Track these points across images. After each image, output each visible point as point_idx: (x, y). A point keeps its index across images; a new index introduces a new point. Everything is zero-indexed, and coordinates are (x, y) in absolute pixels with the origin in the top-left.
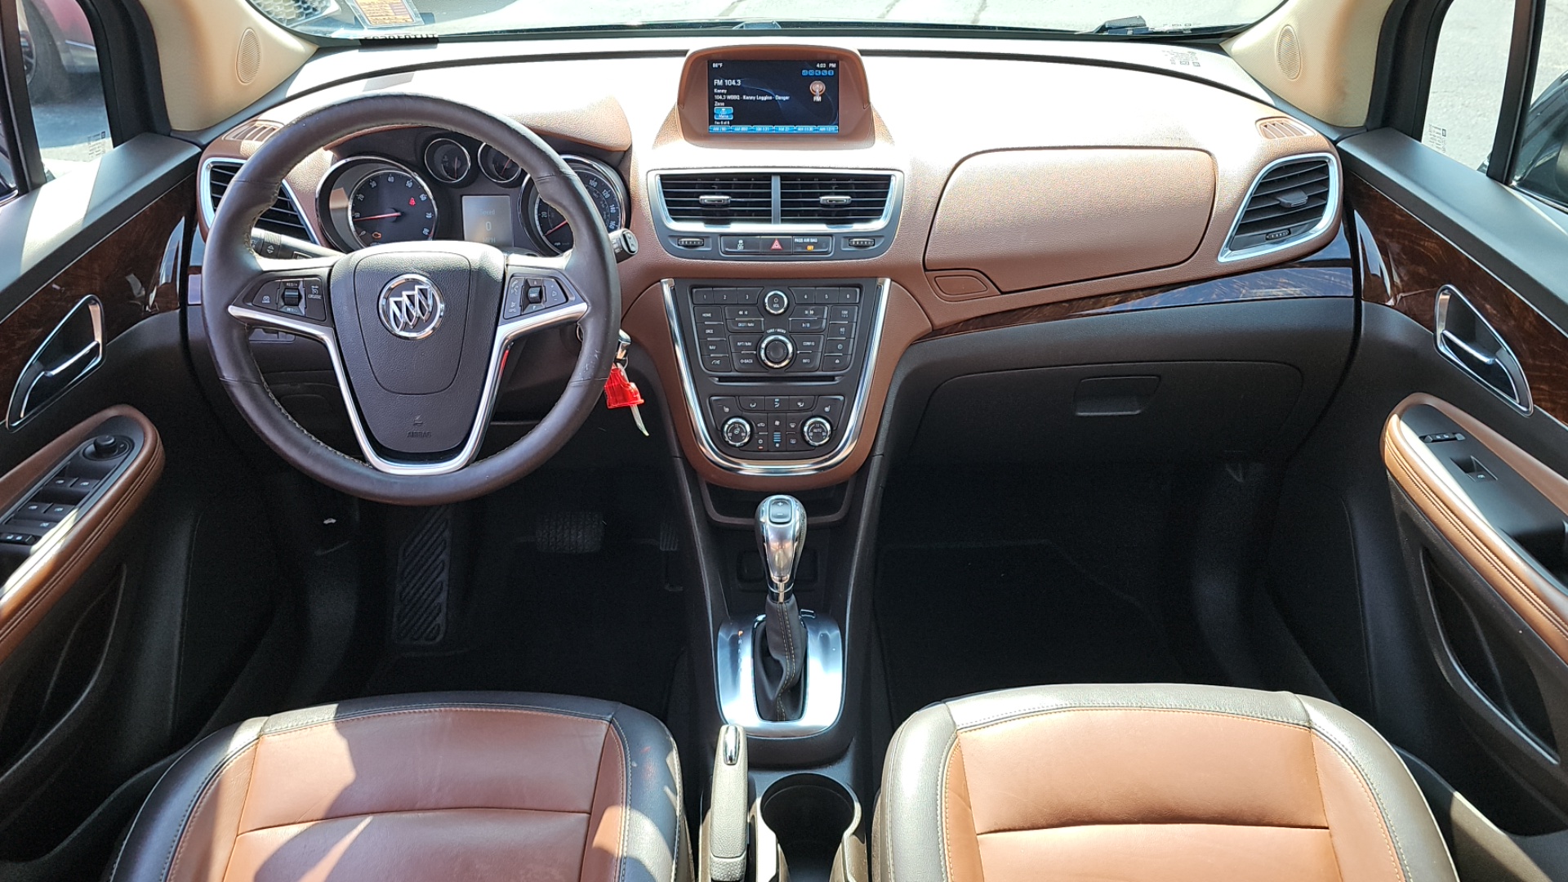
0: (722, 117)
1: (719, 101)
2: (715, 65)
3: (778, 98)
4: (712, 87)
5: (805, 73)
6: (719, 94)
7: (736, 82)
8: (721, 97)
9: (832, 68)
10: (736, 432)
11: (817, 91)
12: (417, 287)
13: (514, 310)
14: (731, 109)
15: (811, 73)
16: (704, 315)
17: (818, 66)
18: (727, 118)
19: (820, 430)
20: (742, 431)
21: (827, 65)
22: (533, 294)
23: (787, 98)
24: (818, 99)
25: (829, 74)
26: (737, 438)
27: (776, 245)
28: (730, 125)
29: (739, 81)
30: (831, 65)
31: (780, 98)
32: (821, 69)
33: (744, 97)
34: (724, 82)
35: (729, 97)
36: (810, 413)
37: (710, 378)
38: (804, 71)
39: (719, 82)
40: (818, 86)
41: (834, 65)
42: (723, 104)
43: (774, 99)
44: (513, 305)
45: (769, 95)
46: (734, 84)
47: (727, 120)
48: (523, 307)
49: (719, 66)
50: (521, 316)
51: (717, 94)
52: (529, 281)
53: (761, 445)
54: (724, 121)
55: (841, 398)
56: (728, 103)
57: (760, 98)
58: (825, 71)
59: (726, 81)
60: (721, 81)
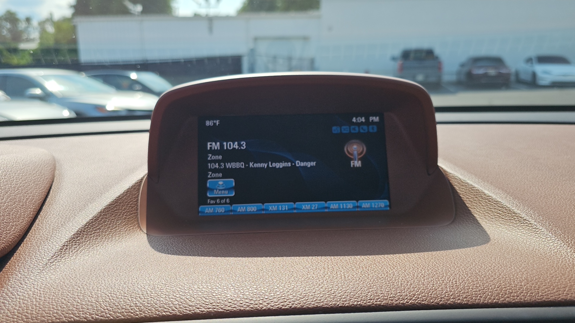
0: (216, 194)
1: (215, 171)
2: (209, 123)
3: (299, 164)
4: (203, 152)
5: (335, 130)
6: (215, 161)
7: (239, 145)
8: (217, 166)
9: (373, 123)
11: (355, 153)
14: (232, 182)
15: (345, 129)
17: (354, 120)
18: (226, 194)
21: (367, 119)
23: (314, 164)
24: (357, 164)
25: (371, 131)
28: (231, 204)
29: (244, 143)
30: (371, 119)
31: (302, 164)
32: (359, 124)
33: (251, 164)
34: (222, 146)
35: (229, 165)
38: (334, 128)
39: (216, 146)
40: (355, 147)
41: (376, 119)
42: (221, 175)
43: (294, 166)
45: (287, 161)
46: (236, 147)
47: (226, 198)
49: (215, 124)
51: (212, 161)
54: (221, 198)
56: (227, 173)
57: (274, 165)
58: (365, 127)
59: (225, 143)
60: (218, 143)
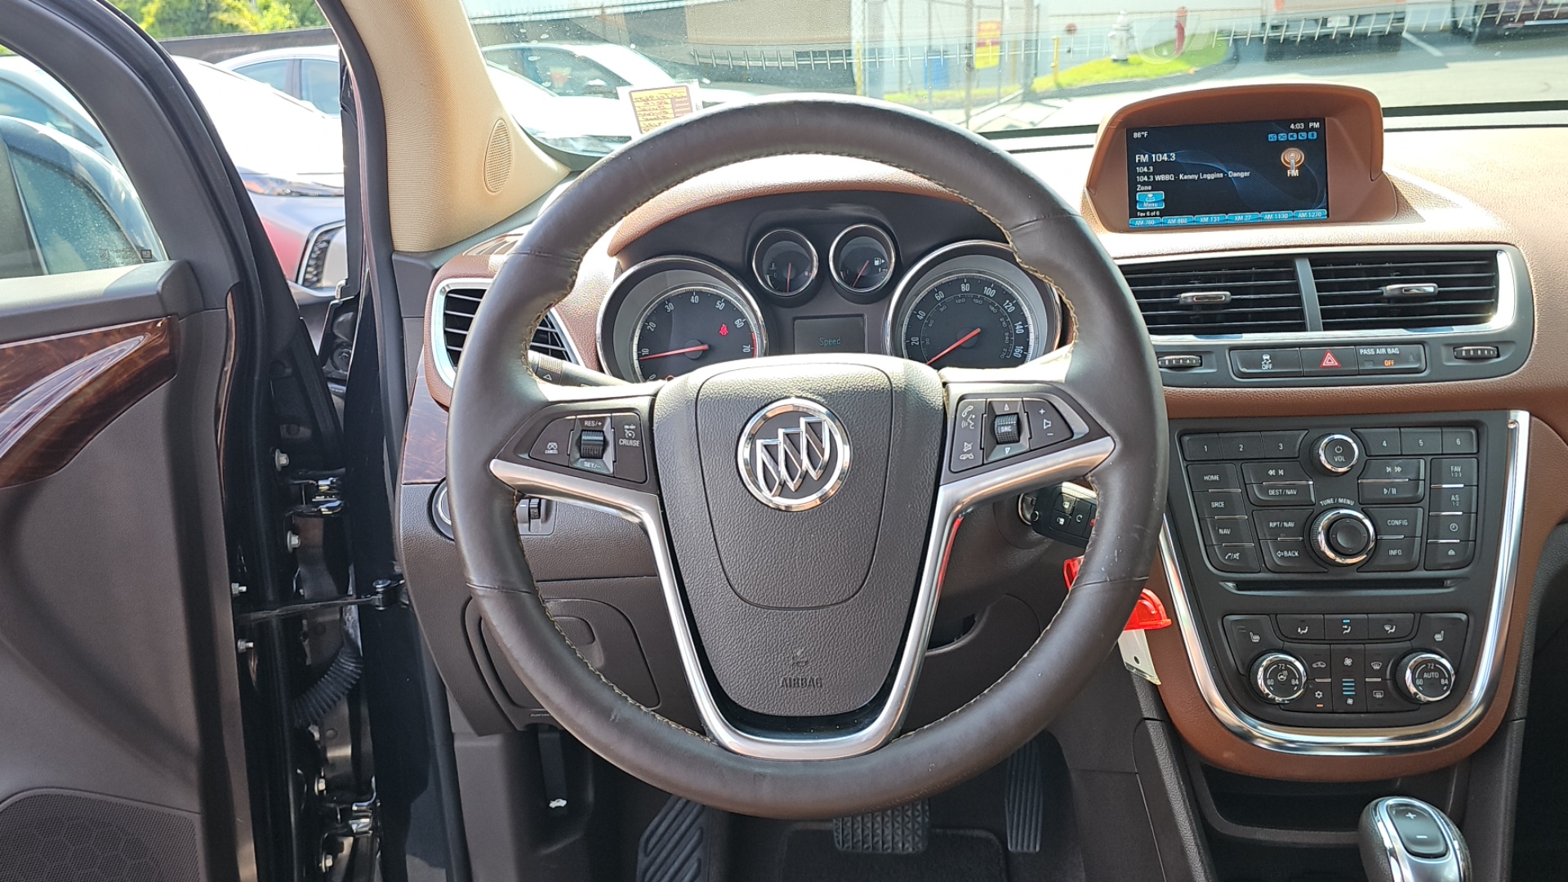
0: (1146, 206)
1: (1144, 183)
2: (1136, 135)
3: (1232, 174)
4: (1132, 165)
5: (1272, 137)
6: (1144, 174)
7: (1169, 157)
8: (1146, 179)
9: (1313, 129)
10: (1282, 677)
11: (1293, 161)
12: (803, 421)
13: (971, 456)
14: (1161, 195)
15: (1282, 137)
16: (1206, 478)
17: (1292, 127)
18: (1155, 206)
19: (1436, 675)
20: (1291, 675)
21: (1307, 125)
22: (1005, 428)
23: (1247, 174)
24: (1294, 173)
25: (1310, 137)
26: (1284, 688)
27: (1329, 361)
28: (1161, 216)
29: (1173, 155)
30: (1311, 125)
31: (1235, 175)
32: (1297, 131)
33: (1181, 176)
34: (1150, 158)
35: (1158, 178)
36: (1406, 645)
37: (1221, 583)
38: (1270, 136)
39: (1144, 159)
40: (1292, 155)
41: (1317, 125)
42: (1150, 188)
43: (1226, 178)
44: (967, 447)
45: (1220, 171)
46: (1166, 159)
47: (1156, 210)
48: (986, 451)
49: (1143, 136)
50: (984, 465)
51: (1140, 174)
52: (994, 405)
53: (1320, 701)
54: (1151, 211)
55: (1463, 617)
56: (1156, 186)
57: (1205, 176)
58: (1304, 134)
59: (1154, 156)
60: (1147, 156)
